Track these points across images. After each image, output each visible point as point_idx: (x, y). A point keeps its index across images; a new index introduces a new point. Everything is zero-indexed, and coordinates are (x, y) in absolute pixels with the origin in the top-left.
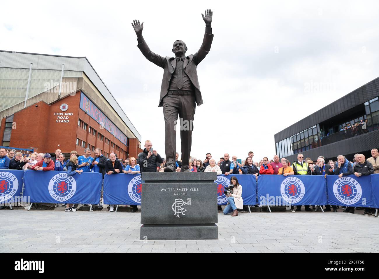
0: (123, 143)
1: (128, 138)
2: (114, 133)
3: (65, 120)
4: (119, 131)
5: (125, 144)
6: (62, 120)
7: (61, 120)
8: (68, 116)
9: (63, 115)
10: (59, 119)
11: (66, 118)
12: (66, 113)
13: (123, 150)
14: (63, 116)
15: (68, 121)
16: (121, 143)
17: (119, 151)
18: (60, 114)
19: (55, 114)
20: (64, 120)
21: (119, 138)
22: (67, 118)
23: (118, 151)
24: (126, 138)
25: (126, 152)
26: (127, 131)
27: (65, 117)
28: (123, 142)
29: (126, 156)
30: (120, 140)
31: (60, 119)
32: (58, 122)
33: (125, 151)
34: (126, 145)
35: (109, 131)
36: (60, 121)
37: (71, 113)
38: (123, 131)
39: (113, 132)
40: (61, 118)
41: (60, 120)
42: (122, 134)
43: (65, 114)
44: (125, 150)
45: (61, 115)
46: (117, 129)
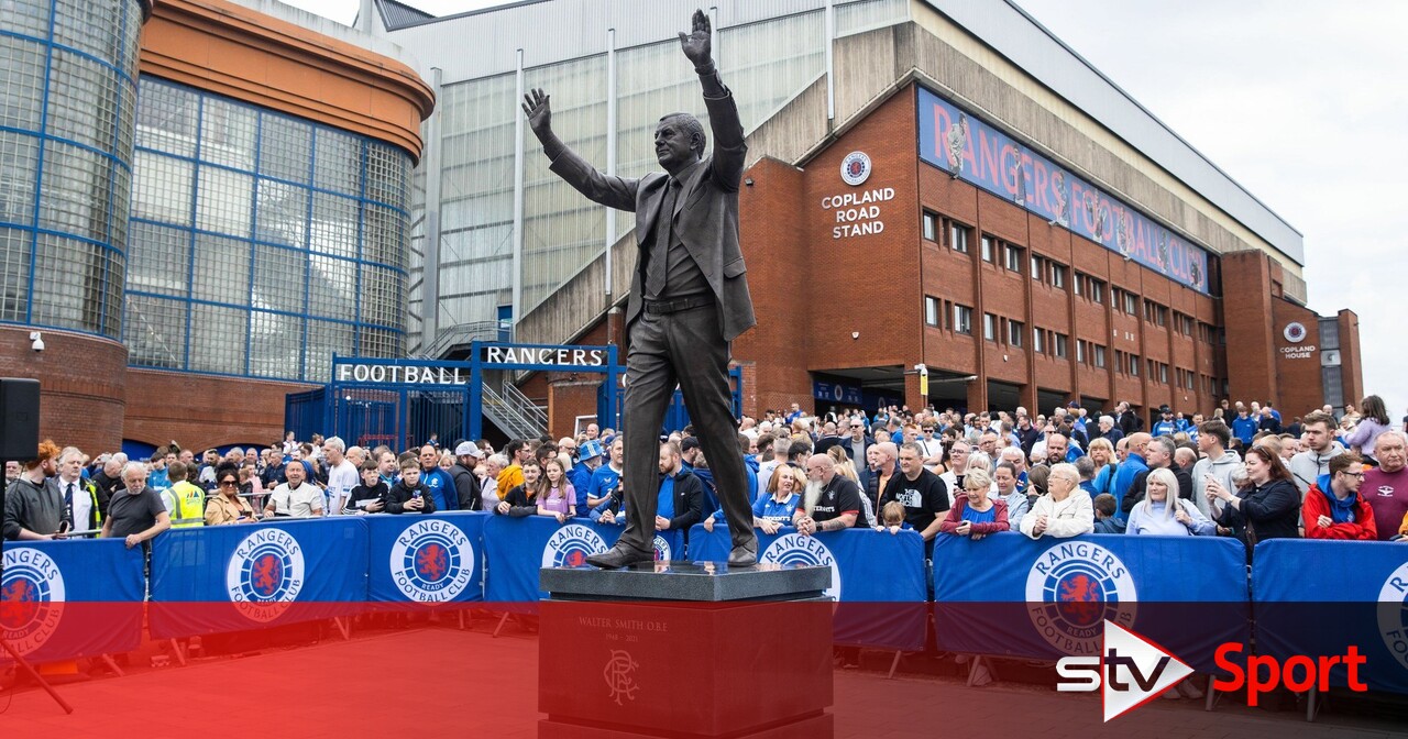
0: (1183, 286)
1: (1211, 256)
2: (1123, 242)
3: (867, 221)
4: (1150, 228)
5: (1201, 286)
6: (856, 226)
7: (852, 223)
8: (878, 203)
9: (855, 203)
10: (844, 224)
11: (868, 213)
12: (867, 193)
13: (1190, 319)
14: (858, 208)
15: (878, 226)
16: (1175, 288)
17: (1166, 324)
18: (846, 201)
19: (827, 202)
20: (864, 226)
21: (1155, 262)
22: (875, 212)
23: (1162, 329)
24: (1200, 260)
25: (1211, 329)
26: (1202, 218)
27: (863, 209)
28: (1186, 277)
29: (1213, 345)
30: (1164, 272)
31: (847, 222)
32: (839, 233)
33: (1200, 324)
34: (1205, 291)
35: (1095, 238)
36: (850, 230)
37: (886, 190)
38: (1176, 226)
39: (1119, 239)
40: (852, 215)
41: (846, 227)
42: (1172, 244)
43: (864, 199)
44: (1203, 314)
45: (850, 205)
46: (1140, 221)
